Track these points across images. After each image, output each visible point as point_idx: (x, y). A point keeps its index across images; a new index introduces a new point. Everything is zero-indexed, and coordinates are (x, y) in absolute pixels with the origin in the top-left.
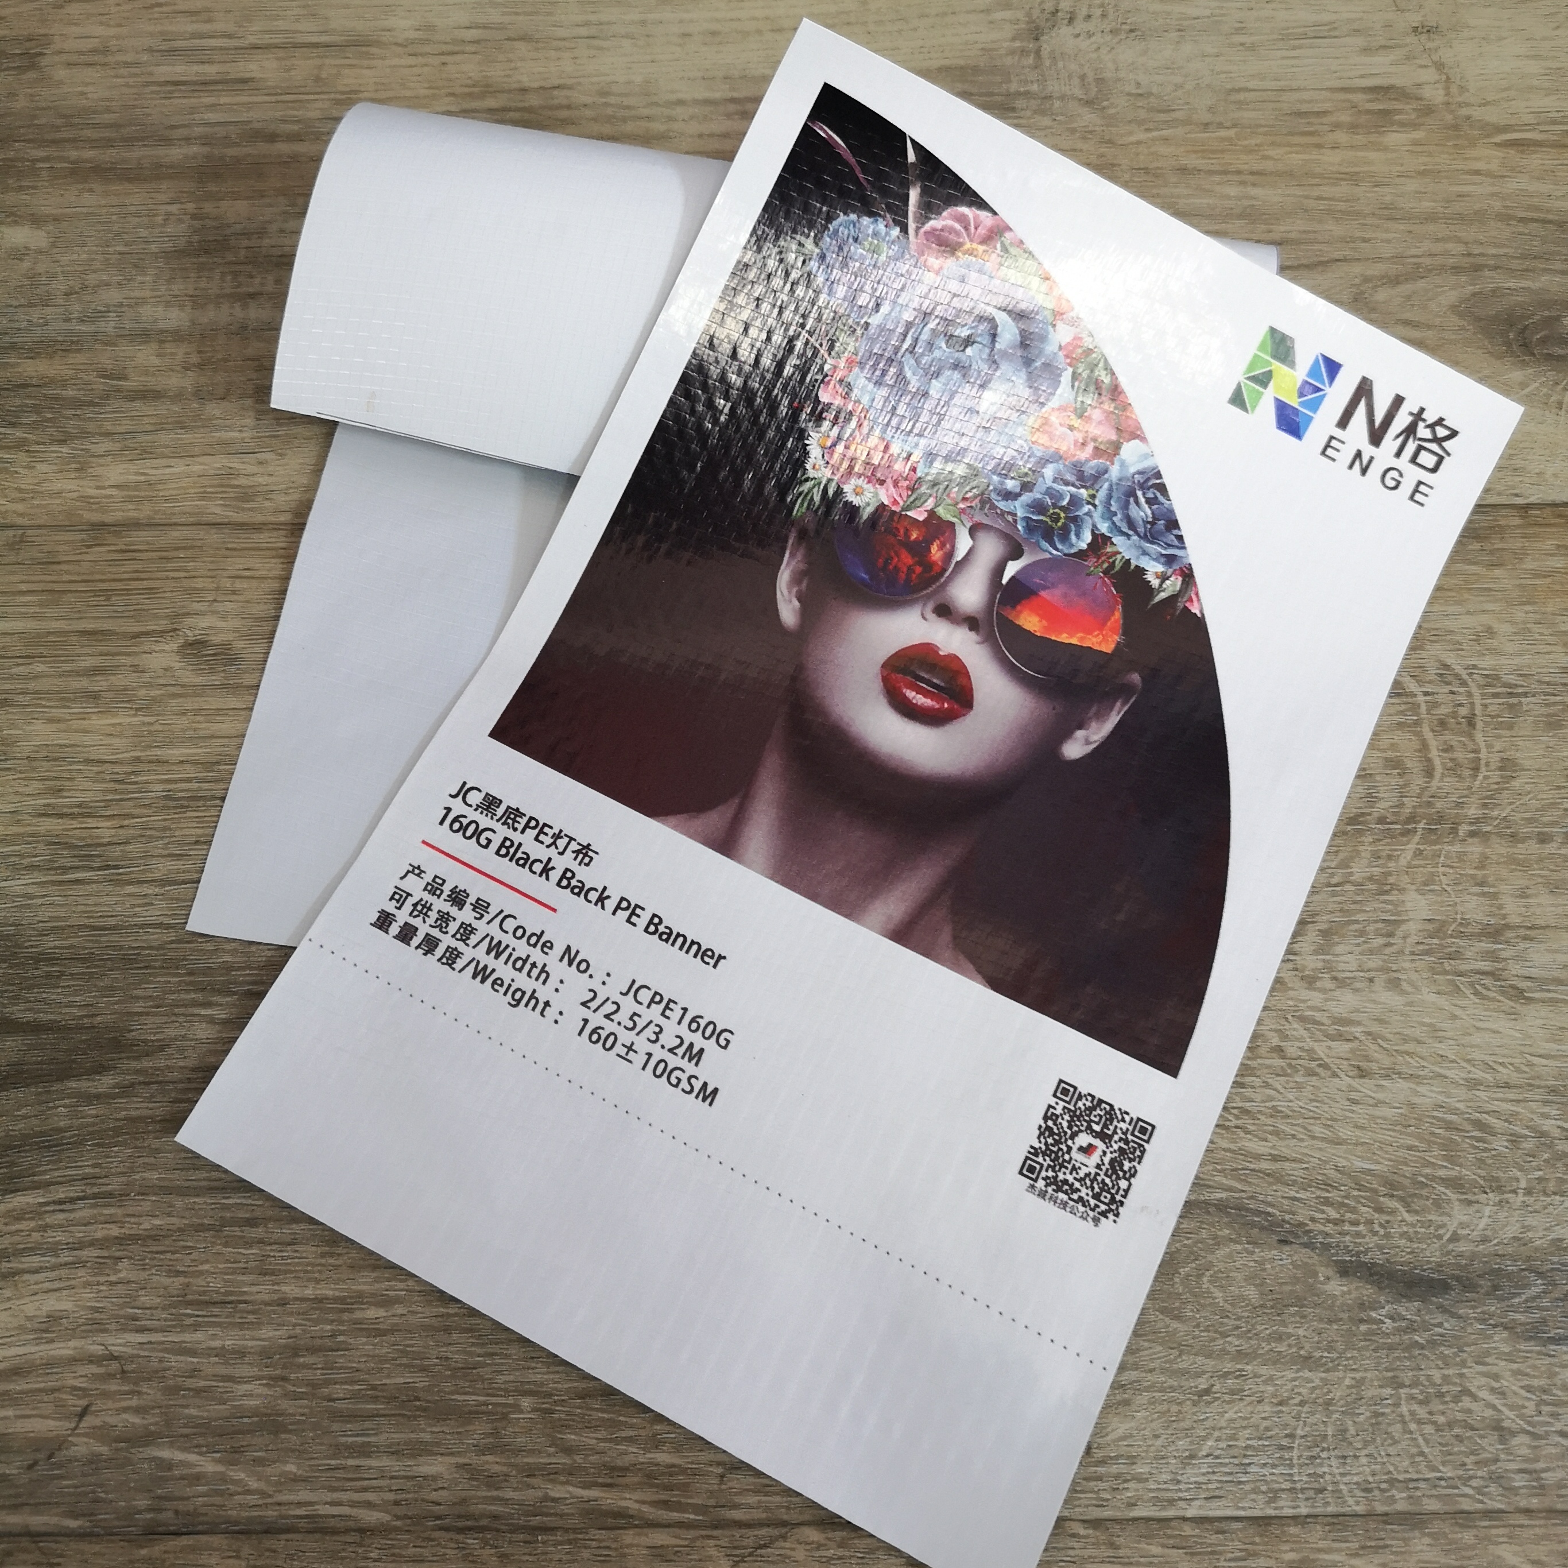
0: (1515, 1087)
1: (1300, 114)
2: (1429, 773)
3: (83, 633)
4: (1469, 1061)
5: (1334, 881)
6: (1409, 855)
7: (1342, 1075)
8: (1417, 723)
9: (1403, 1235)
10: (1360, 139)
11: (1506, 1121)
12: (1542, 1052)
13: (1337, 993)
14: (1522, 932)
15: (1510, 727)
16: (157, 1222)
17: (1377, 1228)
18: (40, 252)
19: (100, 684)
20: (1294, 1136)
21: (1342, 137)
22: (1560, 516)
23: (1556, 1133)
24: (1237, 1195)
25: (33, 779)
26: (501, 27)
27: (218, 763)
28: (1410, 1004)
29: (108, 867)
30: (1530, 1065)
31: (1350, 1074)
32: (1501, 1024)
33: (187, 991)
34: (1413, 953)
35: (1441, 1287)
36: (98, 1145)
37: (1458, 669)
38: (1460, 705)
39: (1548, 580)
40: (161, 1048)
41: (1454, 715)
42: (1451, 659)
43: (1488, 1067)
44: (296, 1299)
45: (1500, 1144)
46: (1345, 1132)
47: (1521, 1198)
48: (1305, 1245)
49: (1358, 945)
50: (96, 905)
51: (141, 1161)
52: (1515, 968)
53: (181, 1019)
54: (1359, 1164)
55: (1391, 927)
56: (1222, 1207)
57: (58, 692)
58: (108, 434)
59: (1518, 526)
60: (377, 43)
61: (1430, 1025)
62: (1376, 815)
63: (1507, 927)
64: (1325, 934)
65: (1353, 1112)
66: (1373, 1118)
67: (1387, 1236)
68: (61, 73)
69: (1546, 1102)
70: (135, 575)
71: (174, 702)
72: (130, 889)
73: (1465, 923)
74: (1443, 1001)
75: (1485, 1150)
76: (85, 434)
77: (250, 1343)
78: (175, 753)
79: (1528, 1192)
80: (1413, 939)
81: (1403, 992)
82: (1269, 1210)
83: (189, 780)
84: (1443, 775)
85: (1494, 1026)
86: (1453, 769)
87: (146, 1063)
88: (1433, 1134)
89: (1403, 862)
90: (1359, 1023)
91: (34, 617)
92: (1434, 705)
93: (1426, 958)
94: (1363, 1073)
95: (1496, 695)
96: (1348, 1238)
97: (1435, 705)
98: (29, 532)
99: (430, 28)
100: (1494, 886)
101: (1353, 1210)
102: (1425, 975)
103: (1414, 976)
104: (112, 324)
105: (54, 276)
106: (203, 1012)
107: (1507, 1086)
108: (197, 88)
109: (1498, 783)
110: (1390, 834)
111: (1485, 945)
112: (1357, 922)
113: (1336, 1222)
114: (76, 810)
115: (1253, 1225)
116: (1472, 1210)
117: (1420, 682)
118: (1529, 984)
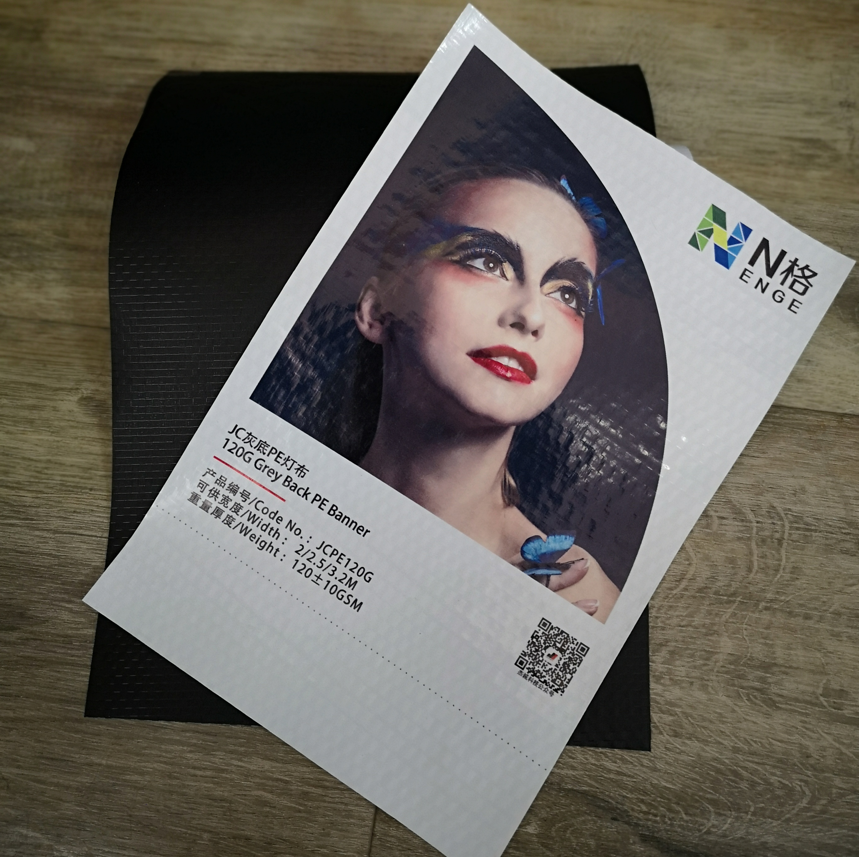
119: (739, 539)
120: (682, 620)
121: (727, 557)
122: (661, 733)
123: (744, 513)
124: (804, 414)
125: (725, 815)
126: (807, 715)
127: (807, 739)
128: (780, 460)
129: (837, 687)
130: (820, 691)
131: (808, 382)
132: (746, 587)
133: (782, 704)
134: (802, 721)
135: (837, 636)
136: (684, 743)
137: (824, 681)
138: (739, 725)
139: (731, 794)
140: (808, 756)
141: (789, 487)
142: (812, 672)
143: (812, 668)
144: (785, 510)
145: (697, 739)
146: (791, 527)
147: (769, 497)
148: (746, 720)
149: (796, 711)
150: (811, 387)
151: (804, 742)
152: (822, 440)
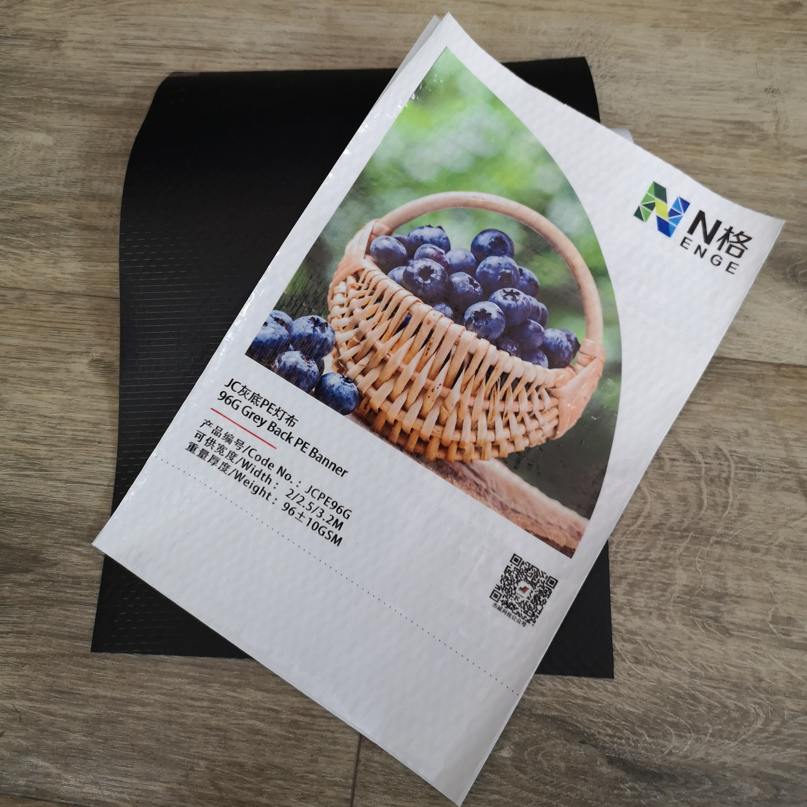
0: (716, 680)
1: (693, 133)
2: (700, 507)
3: (45, 349)
4: (693, 663)
5: (641, 557)
6: (681, 550)
7: (627, 661)
8: (699, 478)
9: (643, 748)
10: (725, 150)
11: (707, 697)
12: (733, 663)
13: (632, 618)
14: (734, 599)
15: (748, 487)
16: (44, 649)
17: (631, 742)
18: (49, 148)
19: (49, 376)
20: (597, 689)
21: (714, 148)
22: (797, 373)
23: (733, 707)
24: (562, 714)
25: (13, 421)
26: (288, 46)
27: (99, 424)
28: (668, 628)
29: (41, 470)
30: (725, 669)
31: (632, 661)
32: (715, 646)
33: (71, 538)
34: (674, 602)
35: (659, 776)
36: (21, 608)
37: (726, 452)
38: (724, 471)
39: (783, 408)
40: (55, 564)
41: (719, 476)
42: (722, 446)
43: (703, 667)
44: (102, 697)
45: (702, 709)
46: (624, 691)
47: (708, 738)
48: (593, 746)
49: (646, 593)
50: (34, 488)
51: (40, 618)
52: (727, 618)
53: (66, 551)
54: (627, 708)
55: (665, 587)
56: (554, 719)
57: (29, 378)
58: (69, 247)
59: (773, 376)
60: (226, 50)
61: (677, 641)
62: (668, 525)
63: (726, 595)
64: (631, 585)
65: (629, 681)
66: (639, 686)
67: (636, 747)
68: (69, 53)
69: (730, 691)
70: (74, 321)
71: (83, 390)
72: (50, 483)
73: (705, 590)
74: (686, 630)
75: (695, 711)
76: (58, 246)
77: (79, 714)
78: (80, 416)
79: (712, 735)
80: (677, 594)
81: (665, 622)
82: (578, 725)
83: (84, 431)
84: (707, 508)
85: (710, 647)
86: (714, 506)
87: (48, 571)
88: (668, 698)
89: (678, 553)
90: (641, 635)
91: (24, 338)
92: (708, 470)
93: (681, 605)
94: (637, 662)
95: (743, 469)
96: (615, 745)
97: (711, 470)
98: (28, 293)
99: (253, 44)
100: (724, 572)
101: (621, 732)
102: (679, 614)
103: (673, 614)
104: (79, 189)
105: (54, 161)
106: (77, 549)
107: (711, 679)
108: (134, 66)
109: (736, 517)
110: (674, 537)
111: (713, 603)
112: (649, 581)
113: (611, 736)
114: (31, 440)
115: (568, 731)
116: (682, 740)
117: (704, 457)
118: (733, 627)
119: (689, 479)
120: (640, 555)
121: (679, 496)
122: (623, 660)
123: (693, 456)
124: (745, 365)
125: (685, 737)
126: (758, 641)
127: (760, 664)
128: (725, 406)
129: (786, 615)
130: (769, 618)
131: (746, 336)
132: (698, 523)
133: (734, 631)
134: (754, 647)
135: (783, 567)
136: (644, 669)
137: (773, 609)
138: (695, 652)
139: (690, 717)
140: (761, 680)
141: (733, 431)
142: (761, 601)
143: (762, 597)
144: (731, 451)
145: (657, 664)
146: (737, 468)
147: (715, 441)
148: (701, 647)
149: (748, 638)
150: (750, 340)
151: (755, 666)
152: (762, 388)
